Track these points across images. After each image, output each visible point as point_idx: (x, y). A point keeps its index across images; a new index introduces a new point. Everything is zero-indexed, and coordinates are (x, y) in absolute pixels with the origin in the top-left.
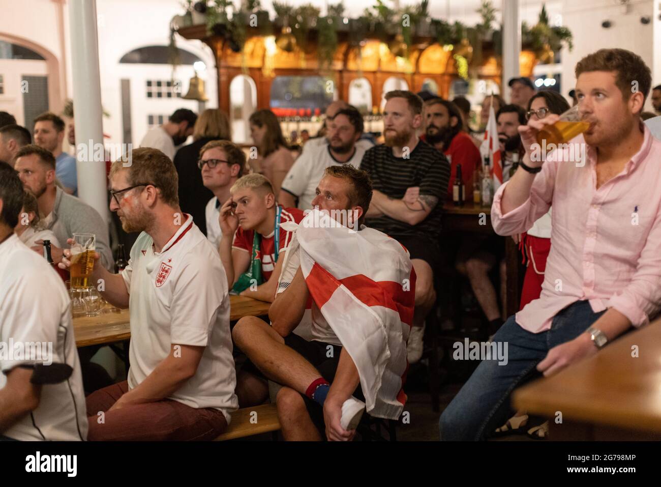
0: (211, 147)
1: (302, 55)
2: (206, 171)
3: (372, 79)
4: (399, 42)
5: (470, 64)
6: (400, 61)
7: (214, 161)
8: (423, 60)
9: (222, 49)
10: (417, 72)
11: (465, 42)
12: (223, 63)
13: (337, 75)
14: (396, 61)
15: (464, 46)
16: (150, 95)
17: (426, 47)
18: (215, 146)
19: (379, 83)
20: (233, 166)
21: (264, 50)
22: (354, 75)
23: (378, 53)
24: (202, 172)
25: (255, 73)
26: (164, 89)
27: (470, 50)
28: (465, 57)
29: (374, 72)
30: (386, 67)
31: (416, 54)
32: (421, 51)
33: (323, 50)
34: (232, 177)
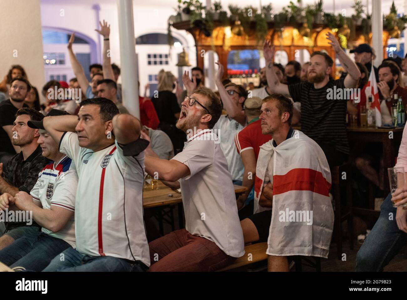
1: (247, 37)
3: (288, 51)
4: (305, 28)
5: (348, 40)
6: (306, 39)
8: (319, 38)
9: (199, 35)
10: (315, 45)
11: (346, 26)
12: (199, 44)
14: (303, 40)
15: (345, 29)
16: (149, 63)
17: (321, 31)
19: (292, 53)
21: (224, 35)
23: (292, 35)
25: (218, 49)
26: (158, 59)
27: (348, 31)
28: (346, 35)
29: (289, 47)
30: (296, 43)
31: (315, 35)
32: (318, 33)
33: (259, 34)
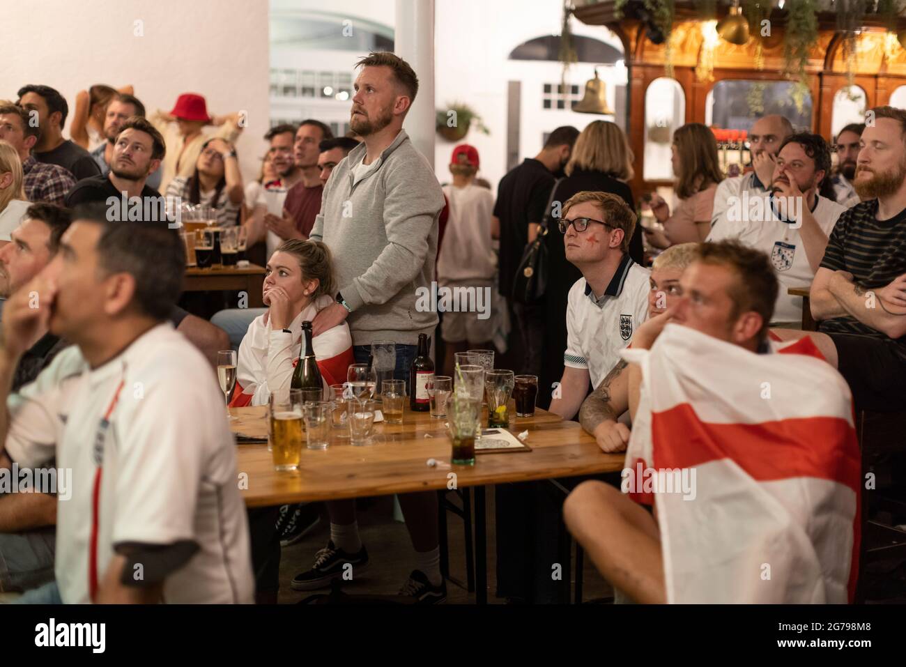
0: (581, 201)
1: (760, 49)
2: (571, 236)
3: (869, 87)
7: (585, 221)
9: (638, 38)
12: (636, 60)
13: (815, 79)
16: (547, 104)
18: (589, 199)
19: (882, 93)
20: (614, 231)
21: (701, 41)
22: (841, 80)
23: (882, 47)
24: (565, 237)
25: (684, 75)
26: (568, 97)
29: (875, 76)
30: (894, 68)
33: (794, 42)
34: (611, 248)
